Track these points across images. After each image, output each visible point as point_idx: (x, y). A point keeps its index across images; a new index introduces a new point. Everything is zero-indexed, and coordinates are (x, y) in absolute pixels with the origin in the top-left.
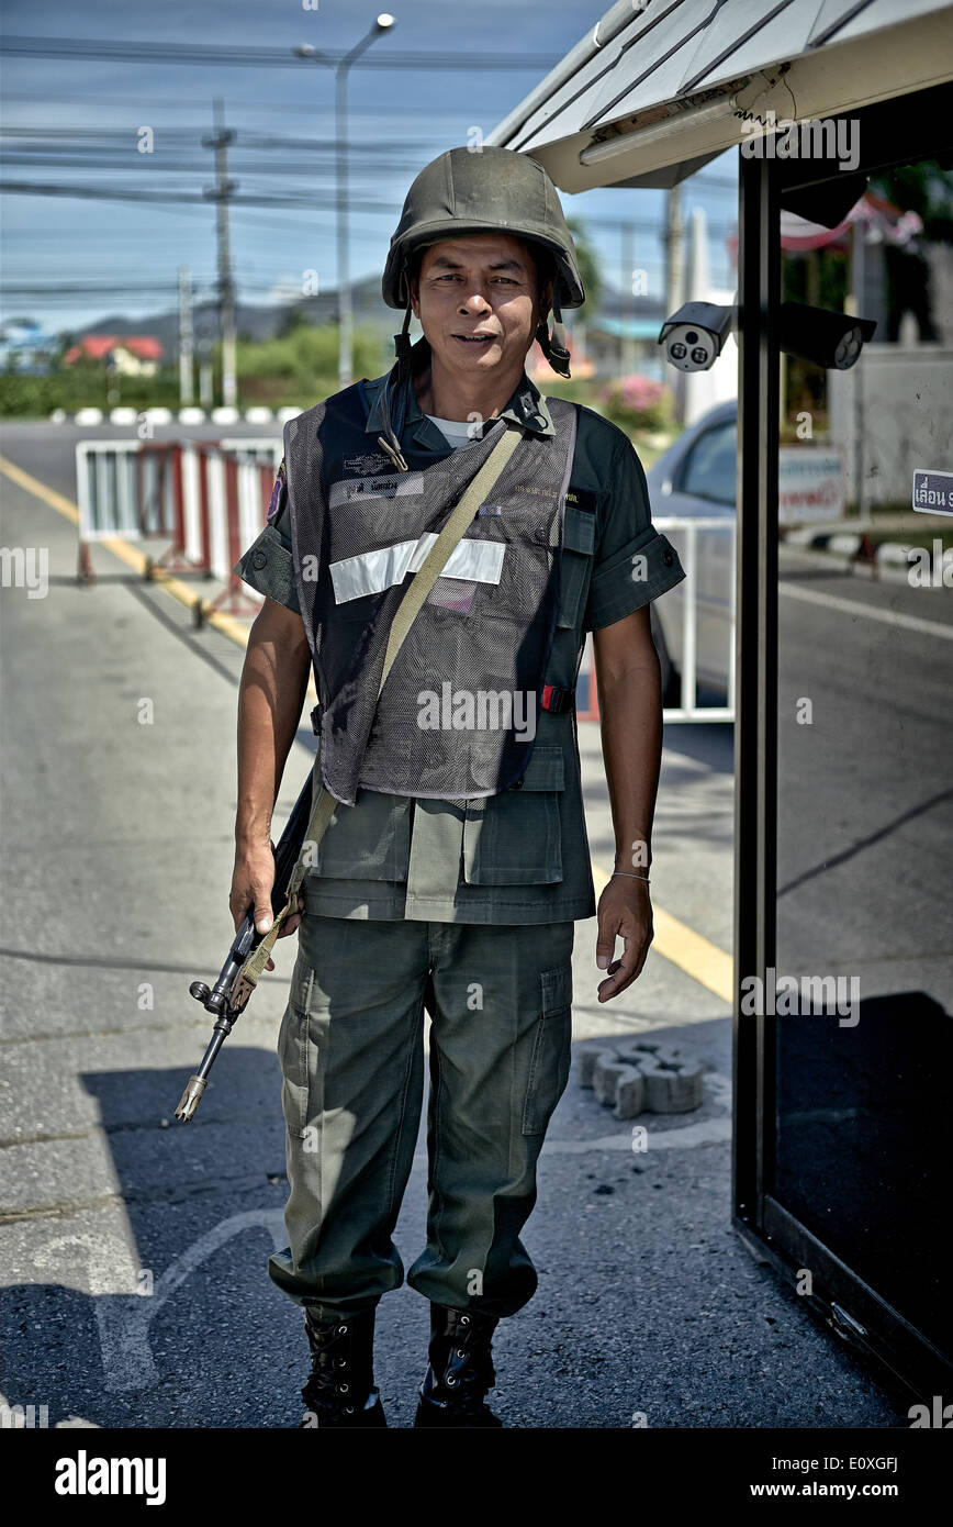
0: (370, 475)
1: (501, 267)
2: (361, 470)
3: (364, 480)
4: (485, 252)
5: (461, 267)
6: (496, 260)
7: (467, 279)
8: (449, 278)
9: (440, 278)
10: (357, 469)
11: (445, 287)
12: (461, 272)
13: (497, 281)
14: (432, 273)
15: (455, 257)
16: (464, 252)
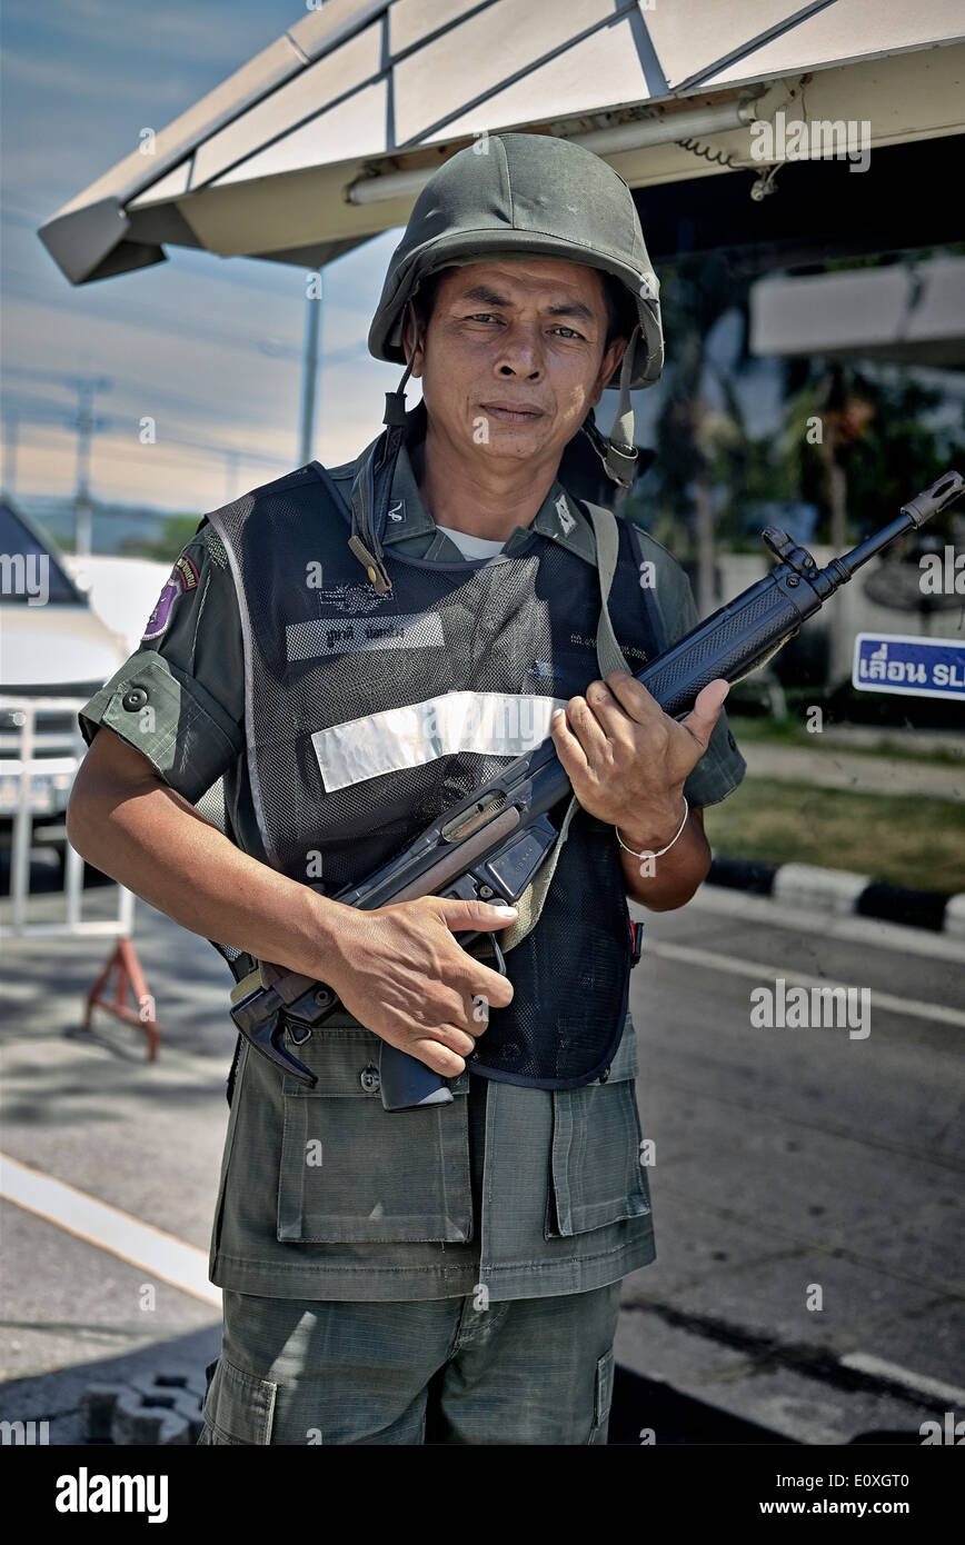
0: (359, 615)
1: (564, 311)
2: (347, 606)
3: (353, 622)
4: (547, 287)
5: (509, 304)
6: (560, 300)
7: (511, 323)
8: (484, 318)
9: (470, 317)
10: (341, 605)
11: (478, 333)
12: (504, 312)
13: (554, 332)
14: (457, 307)
15: (499, 287)
16: (517, 283)
